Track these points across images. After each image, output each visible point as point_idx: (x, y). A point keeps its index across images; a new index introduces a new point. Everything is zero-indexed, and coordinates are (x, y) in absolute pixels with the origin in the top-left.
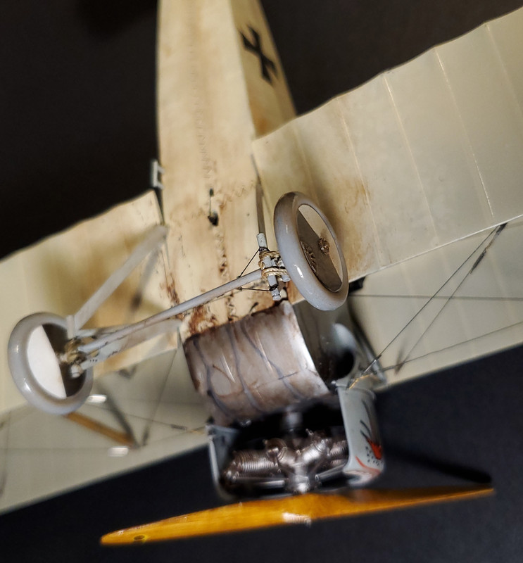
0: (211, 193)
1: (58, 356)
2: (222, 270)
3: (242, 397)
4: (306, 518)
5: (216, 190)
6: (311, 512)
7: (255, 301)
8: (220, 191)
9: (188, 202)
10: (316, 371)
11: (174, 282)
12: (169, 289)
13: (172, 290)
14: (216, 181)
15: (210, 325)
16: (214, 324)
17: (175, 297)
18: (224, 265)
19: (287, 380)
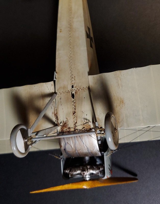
0: (73, 87)
1: (24, 140)
2: (74, 114)
3: (75, 152)
4: (88, 188)
5: (74, 86)
6: (90, 186)
7: (84, 126)
8: (76, 87)
9: (64, 87)
10: (99, 150)
11: (57, 112)
12: (55, 115)
13: (56, 115)
14: (74, 83)
15: (68, 130)
16: (69, 130)
17: (57, 118)
18: (74, 112)
19: (90, 151)
